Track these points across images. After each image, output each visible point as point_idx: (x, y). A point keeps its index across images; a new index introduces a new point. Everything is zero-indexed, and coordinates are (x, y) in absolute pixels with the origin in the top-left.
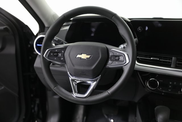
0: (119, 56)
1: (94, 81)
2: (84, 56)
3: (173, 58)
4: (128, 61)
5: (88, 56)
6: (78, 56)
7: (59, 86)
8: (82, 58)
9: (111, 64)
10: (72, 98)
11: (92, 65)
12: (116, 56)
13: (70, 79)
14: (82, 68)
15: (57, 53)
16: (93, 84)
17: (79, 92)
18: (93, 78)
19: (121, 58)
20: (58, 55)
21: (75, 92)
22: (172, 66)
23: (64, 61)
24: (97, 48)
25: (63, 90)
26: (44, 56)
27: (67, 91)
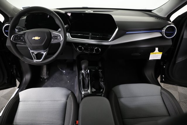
0: (57, 36)
1: (45, 52)
2: (37, 38)
3: (90, 34)
4: (62, 39)
5: (39, 38)
6: (33, 38)
7: (24, 57)
8: (36, 39)
9: (53, 41)
10: (33, 63)
11: (42, 43)
12: (56, 36)
13: (31, 52)
14: (36, 45)
15: (20, 37)
16: (45, 53)
17: (37, 59)
18: (44, 50)
19: (58, 37)
20: (20, 38)
21: (35, 59)
22: (90, 38)
23: (25, 42)
24: (44, 32)
25: (28, 59)
26: (11, 39)
27: (30, 59)
